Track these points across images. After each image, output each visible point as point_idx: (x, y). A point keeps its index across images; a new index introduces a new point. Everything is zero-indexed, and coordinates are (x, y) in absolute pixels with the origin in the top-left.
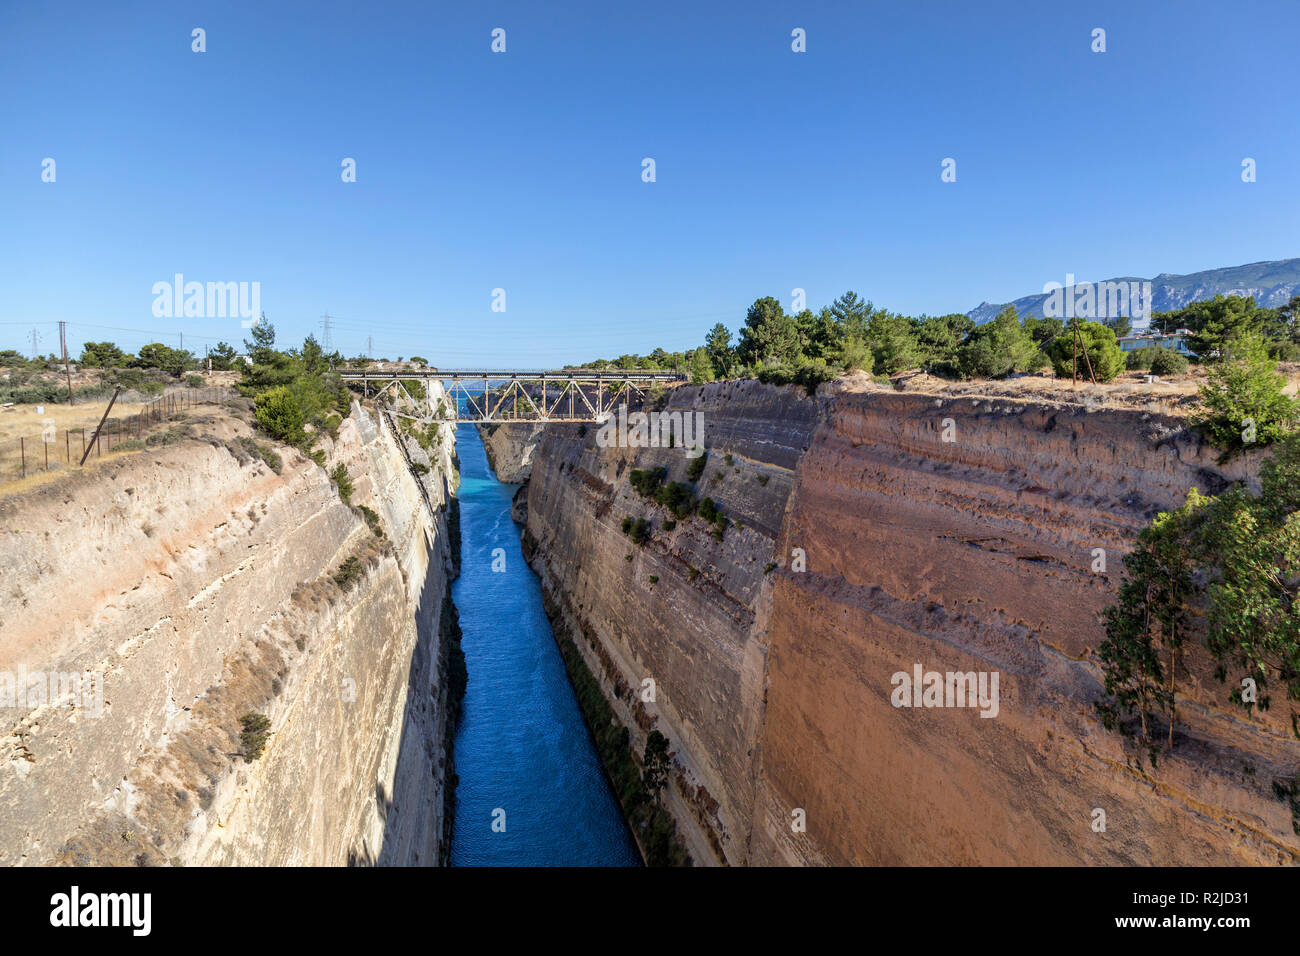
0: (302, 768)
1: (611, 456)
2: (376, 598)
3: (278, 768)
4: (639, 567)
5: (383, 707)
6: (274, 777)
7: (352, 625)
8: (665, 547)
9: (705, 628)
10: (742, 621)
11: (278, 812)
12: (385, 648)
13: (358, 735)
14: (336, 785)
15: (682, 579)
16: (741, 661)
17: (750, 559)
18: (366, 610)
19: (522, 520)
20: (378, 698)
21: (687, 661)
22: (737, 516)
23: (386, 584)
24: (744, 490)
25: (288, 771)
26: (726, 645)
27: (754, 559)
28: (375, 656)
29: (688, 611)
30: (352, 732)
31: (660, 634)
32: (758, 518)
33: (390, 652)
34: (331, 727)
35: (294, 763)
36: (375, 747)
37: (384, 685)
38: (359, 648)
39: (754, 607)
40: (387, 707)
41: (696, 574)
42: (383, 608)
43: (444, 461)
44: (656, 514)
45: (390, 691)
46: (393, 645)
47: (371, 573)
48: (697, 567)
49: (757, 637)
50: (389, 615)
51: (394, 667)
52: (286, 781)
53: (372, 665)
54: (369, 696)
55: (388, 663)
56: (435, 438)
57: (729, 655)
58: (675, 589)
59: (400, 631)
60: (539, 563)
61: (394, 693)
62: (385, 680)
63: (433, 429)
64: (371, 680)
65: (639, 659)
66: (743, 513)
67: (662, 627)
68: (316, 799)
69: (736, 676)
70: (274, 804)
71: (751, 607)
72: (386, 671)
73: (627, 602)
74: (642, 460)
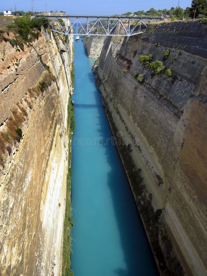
0: (32, 145)
1: (131, 49)
2: (50, 95)
3: (26, 144)
4: (139, 92)
5: (52, 130)
6: (25, 147)
7: (44, 103)
8: (150, 85)
9: (163, 116)
10: (178, 114)
11: (26, 157)
12: (53, 112)
13: (46, 138)
14: (40, 152)
15: (155, 97)
16: (175, 129)
17: (184, 92)
18: (48, 99)
19: (96, 72)
20: (51, 127)
21: (154, 127)
22: (180, 75)
23: (53, 91)
24: (184, 65)
25: (28, 146)
26: (170, 122)
27: (186, 92)
28: (50, 114)
29: (156, 109)
30: (44, 137)
31: (144, 116)
32: (189, 76)
33: (54, 113)
34: (39, 135)
35: (30, 144)
36: (50, 142)
37: (52, 124)
38: (46, 111)
39: (183, 110)
40: (53, 130)
41: (161, 96)
42: (52, 99)
43: (70, 49)
44: (147, 73)
45: (54, 125)
46: (55, 111)
47: (49, 87)
48: (161, 93)
49: (183, 120)
50: (54, 101)
51: (55, 118)
52: (28, 149)
53: (49, 116)
54: (49, 126)
55: (54, 116)
56: (68, 40)
57: (171, 126)
58: (152, 100)
59: (57, 106)
60: (102, 88)
61: (55, 126)
62: (53, 122)
63: (67, 37)
64: (49, 121)
65: (136, 124)
66: (183, 74)
67: (146, 114)
68: (35, 156)
69: (172, 134)
70: (25, 155)
71: (182, 110)
72: (53, 119)
73: (133, 104)
74: (144, 51)
